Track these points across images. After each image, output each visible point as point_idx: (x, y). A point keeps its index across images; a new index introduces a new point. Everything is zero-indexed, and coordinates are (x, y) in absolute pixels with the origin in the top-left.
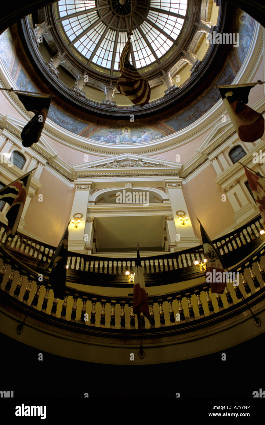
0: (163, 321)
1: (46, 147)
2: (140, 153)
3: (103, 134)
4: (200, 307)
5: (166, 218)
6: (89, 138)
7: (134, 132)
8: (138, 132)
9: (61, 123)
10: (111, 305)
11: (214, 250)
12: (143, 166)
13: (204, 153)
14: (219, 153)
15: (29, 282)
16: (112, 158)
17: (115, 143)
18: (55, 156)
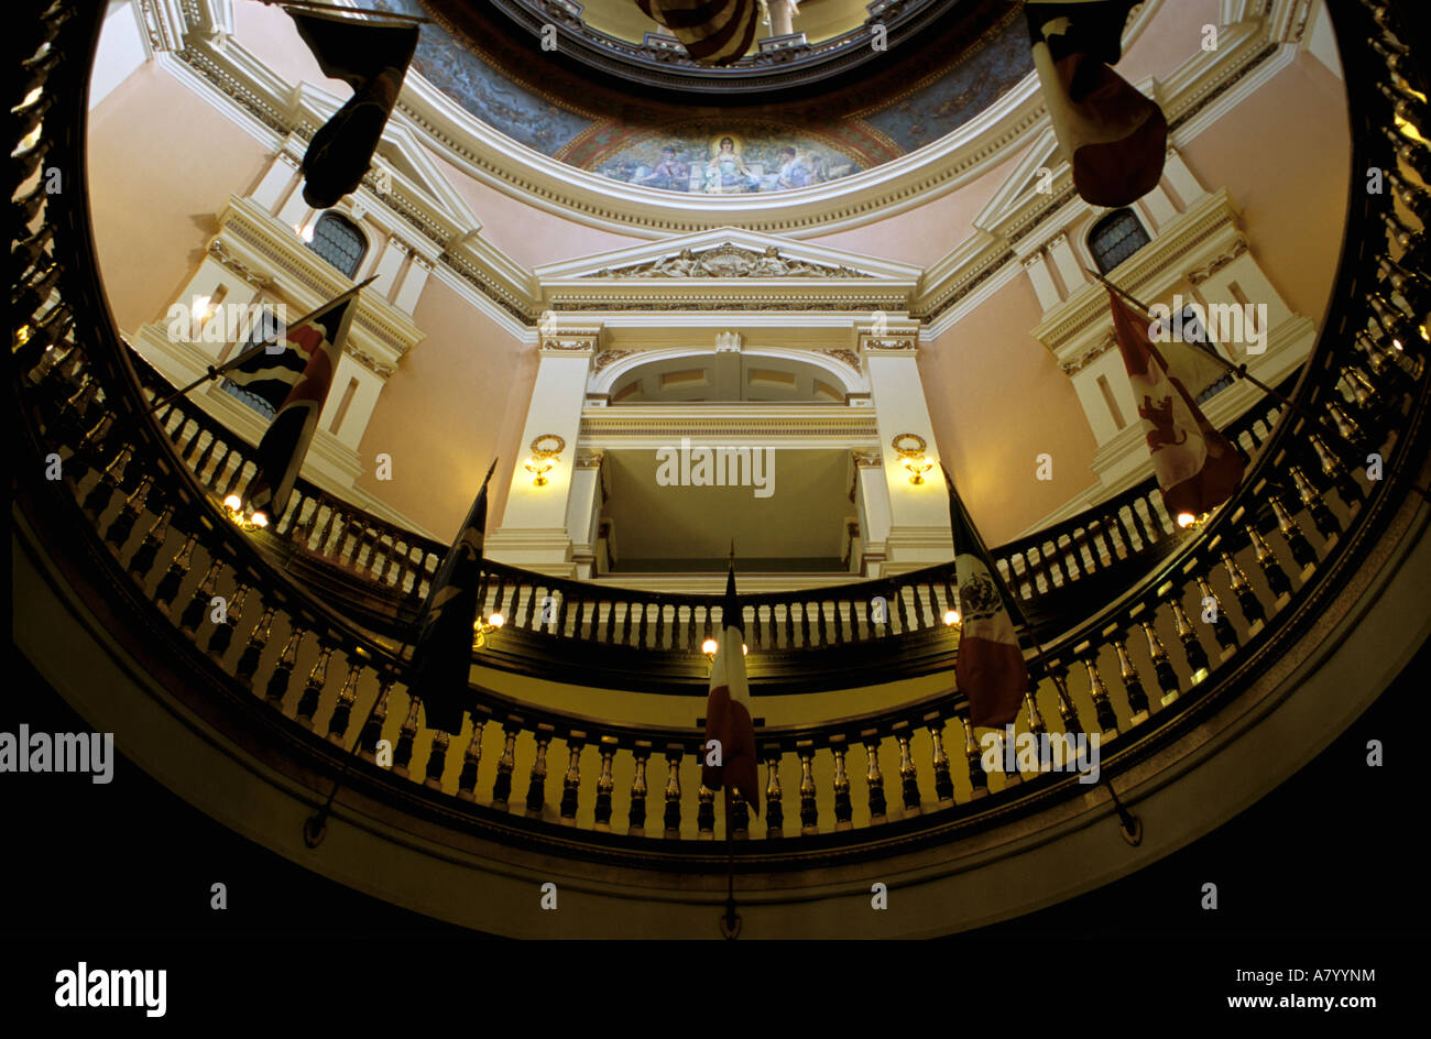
0: (809, 814)
1: (437, 200)
2: (774, 227)
3: (642, 155)
4: (939, 770)
5: (856, 459)
6: (593, 171)
7: (755, 150)
8: (770, 152)
9: (496, 114)
10: (636, 755)
11: (990, 580)
12: (782, 272)
13: (1001, 232)
14: (1054, 232)
15: (350, 673)
16: (675, 242)
17: (687, 191)
18: (470, 232)
